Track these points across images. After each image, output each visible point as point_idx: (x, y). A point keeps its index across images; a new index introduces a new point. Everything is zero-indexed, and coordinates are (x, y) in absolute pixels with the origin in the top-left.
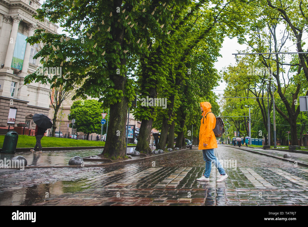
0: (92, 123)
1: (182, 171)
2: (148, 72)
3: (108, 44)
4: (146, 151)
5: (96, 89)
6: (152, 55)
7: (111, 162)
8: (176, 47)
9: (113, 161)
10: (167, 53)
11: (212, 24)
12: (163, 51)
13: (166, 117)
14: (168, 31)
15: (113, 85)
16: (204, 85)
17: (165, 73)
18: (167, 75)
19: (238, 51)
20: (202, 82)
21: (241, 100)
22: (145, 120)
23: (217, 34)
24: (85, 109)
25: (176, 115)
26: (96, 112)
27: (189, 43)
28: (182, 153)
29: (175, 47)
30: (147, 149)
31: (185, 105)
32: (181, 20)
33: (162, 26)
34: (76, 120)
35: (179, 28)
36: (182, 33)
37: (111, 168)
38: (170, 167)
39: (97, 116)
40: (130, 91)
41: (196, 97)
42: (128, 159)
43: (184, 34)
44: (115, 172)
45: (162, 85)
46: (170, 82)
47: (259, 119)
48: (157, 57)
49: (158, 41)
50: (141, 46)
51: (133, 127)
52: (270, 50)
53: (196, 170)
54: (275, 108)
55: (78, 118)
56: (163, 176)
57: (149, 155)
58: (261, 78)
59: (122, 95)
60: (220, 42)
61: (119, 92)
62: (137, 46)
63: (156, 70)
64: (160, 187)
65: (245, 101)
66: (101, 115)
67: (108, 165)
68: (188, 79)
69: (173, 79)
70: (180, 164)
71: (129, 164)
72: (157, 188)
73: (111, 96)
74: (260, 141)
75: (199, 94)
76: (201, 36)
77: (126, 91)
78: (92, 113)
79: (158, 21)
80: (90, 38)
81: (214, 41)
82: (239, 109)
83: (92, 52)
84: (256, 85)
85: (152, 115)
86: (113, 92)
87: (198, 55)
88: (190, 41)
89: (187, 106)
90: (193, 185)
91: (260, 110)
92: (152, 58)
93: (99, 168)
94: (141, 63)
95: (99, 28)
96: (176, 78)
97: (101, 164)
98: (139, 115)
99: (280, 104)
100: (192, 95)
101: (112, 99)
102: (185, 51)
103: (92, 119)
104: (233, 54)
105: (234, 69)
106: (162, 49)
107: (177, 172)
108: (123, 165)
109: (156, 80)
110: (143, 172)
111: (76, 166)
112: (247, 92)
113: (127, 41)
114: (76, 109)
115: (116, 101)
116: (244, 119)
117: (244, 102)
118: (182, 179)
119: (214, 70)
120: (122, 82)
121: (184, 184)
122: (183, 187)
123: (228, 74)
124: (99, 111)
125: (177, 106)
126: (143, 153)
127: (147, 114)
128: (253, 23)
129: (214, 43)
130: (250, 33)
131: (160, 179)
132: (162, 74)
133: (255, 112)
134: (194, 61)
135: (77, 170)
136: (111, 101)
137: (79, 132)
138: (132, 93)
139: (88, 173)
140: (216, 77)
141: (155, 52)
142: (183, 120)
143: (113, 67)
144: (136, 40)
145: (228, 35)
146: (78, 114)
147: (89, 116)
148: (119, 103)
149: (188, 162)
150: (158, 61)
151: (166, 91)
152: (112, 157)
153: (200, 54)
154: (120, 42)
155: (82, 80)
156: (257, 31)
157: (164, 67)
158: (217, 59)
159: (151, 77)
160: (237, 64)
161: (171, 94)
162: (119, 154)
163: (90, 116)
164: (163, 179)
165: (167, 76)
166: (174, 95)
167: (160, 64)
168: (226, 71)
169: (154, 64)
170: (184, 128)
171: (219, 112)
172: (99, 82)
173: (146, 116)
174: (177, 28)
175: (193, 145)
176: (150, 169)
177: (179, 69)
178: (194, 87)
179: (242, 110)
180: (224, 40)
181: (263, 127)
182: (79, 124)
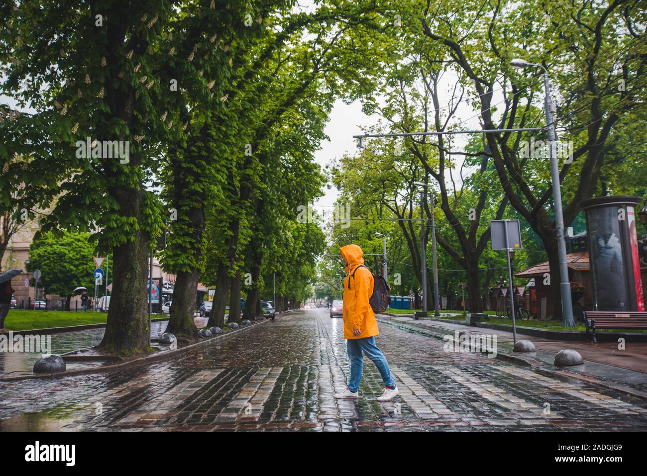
0: (75, 277)
1: (265, 376)
2: (186, 177)
3: (101, 125)
4: (189, 333)
5: (83, 217)
6: (192, 142)
7: (121, 361)
8: (240, 124)
9: (123, 359)
10: (222, 137)
11: (310, 75)
12: (214, 133)
13: (224, 263)
14: (222, 94)
15: (116, 207)
16: (296, 196)
17: (220, 177)
18: (223, 181)
19: (360, 127)
20: (291, 191)
21: (367, 223)
22: (183, 272)
23: (319, 94)
24: (58, 250)
25: (243, 257)
26: (82, 253)
27: (265, 116)
28: (258, 330)
29: (237, 124)
30: (190, 329)
31: (260, 237)
32: (247, 69)
33: (212, 85)
34: (42, 272)
35: (245, 85)
36: (251, 95)
37: (121, 375)
38: (239, 369)
39: (84, 262)
40: (151, 219)
41: (280, 221)
42: (153, 353)
43: (255, 97)
44: (130, 384)
45: (214, 201)
46: (230, 194)
47: (403, 258)
48: (203, 145)
49: (204, 114)
50: (170, 125)
51: (158, 281)
52: (426, 123)
53: (291, 373)
54: (437, 239)
55: (45, 267)
56: (229, 392)
57: (193, 341)
58: (407, 180)
59: (137, 227)
60: (324, 110)
61: (129, 222)
62: (160, 125)
63: (202, 172)
64: (227, 421)
65: (376, 225)
66: (92, 260)
67: (115, 367)
68: (266, 186)
69: (235, 188)
70: (258, 358)
71: (156, 363)
72: (220, 424)
73: (112, 229)
74: (405, 300)
75: (286, 214)
76: (288, 100)
77: (144, 218)
78: (73, 256)
79: (201, 74)
80: (62, 114)
81: (313, 108)
82: (364, 240)
83: (70, 143)
84: (396, 195)
85: (197, 263)
86: (118, 222)
87: (283, 138)
88: (266, 111)
89: (263, 238)
90: (292, 414)
91: (406, 242)
92: (193, 148)
93: (98, 377)
94: (171, 158)
95: (79, 90)
96: (242, 186)
97: (100, 367)
98: (172, 263)
99: (443, 229)
100: (273, 217)
101: (117, 235)
102: (257, 131)
103: (74, 269)
104: (354, 137)
105: (353, 163)
106: (213, 129)
107: (255, 380)
108: (145, 366)
109: (201, 191)
110: (186, 384)
111: (50, 375)
112: (379, 207)
113: (140, 117)
114: (41, 250)
115: (124, 239)
116: (373, 259)
117: (374, 226)
118: (266, 398)
119: (316, 166)
120: (135, 201)
121: (274, 410)
122: (272, 419)
123: (342, 172)
124: (89, 251)
125: (245, 239)
126: (183, 336)
127: (186, 261)
128: (392, 71)
129: (314, 114)
130: (387, 92)
131: (223, 399)
132: (214, 181)
133: (394, 246)
134: (274, 149)
135: (52, 384)
136: (114, 239)
137: (49, 294)
138: (156, 221)
139: (76, 390)
140: (318, 179)
141: (197, 136)
142: (257, 266)
143: (115, 170)
144: (159, 115)
145: (342, 96)
146: (45, 260)
147: (69, 262)
148: (132, 243)
149: (272, 353)
150: (204, 153)
151: (222, 211)
152: (122, 351)
153: (287, 136)
154: (125, 120)
155: (51, 199)
156: (400, 87)
157: (218, 166)
158: (319, 144)
159: (193, 187)
160: (359, 153)
161: (232, 218)
162: (136, 343)
163: (71, 263)
164: (229, 398)
165: (224, 183)
166: (238, 220)
167: (209, 160)
168: (338, 166)
169: (197, 161)
170: (259, 282)
171: (325, 246)
172: (88, 202)
173: (185, 264)
174: (240, 86)
175: (276, 311)
176: (200, 373)
177: (245, 168)
178: (275, 200)
179: (371, 242)
180: (332, 107)
181: (410, 274)
182: (48, 280)
